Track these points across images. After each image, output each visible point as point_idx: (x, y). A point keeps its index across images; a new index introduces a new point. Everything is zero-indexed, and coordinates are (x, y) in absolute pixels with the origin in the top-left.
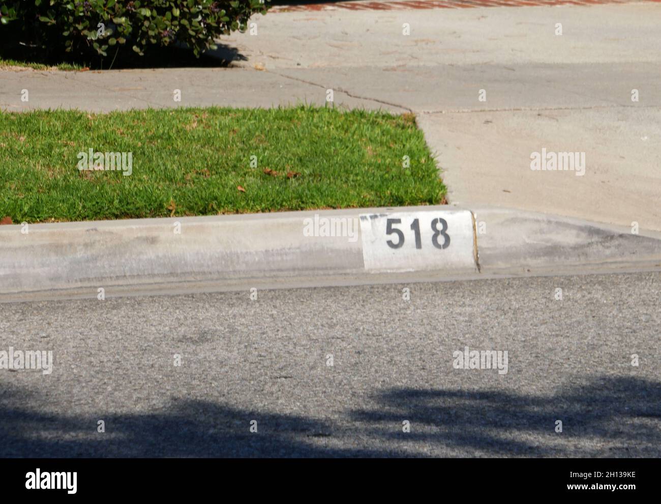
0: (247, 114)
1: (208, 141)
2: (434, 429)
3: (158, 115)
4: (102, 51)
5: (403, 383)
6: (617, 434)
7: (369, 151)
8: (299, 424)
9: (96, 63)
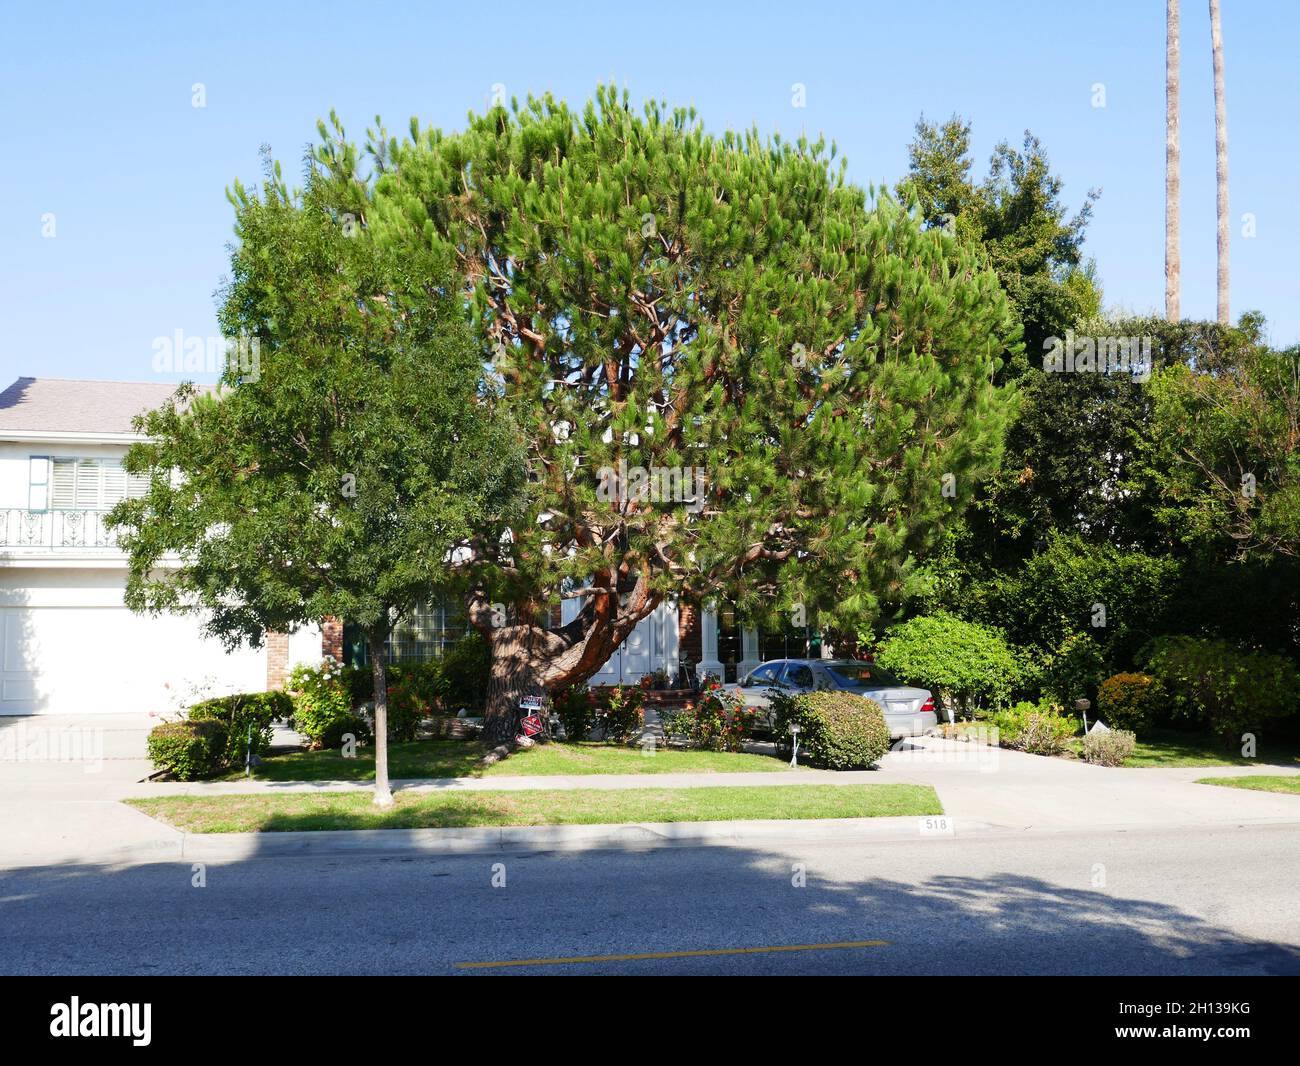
0: (882, 786)
3: (856, 786)
4: (839, 766)
5: (941, 873)
6: (1002, 892)
7: (920, 798)
8: (904, 886)
9: (838, 770)
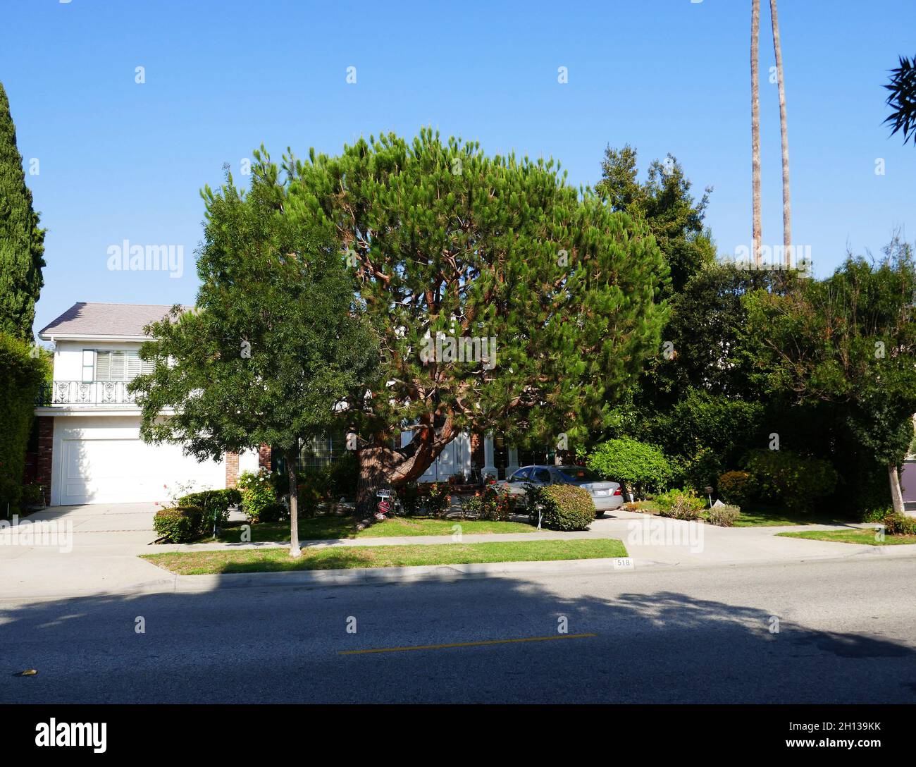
0: (591, 540)
1: (585, 545)
2: (629, 602)
3: (577, 540)
4: (566, 529)
6: (663, 603)
7: (615, 547)
9: (565, 531)
